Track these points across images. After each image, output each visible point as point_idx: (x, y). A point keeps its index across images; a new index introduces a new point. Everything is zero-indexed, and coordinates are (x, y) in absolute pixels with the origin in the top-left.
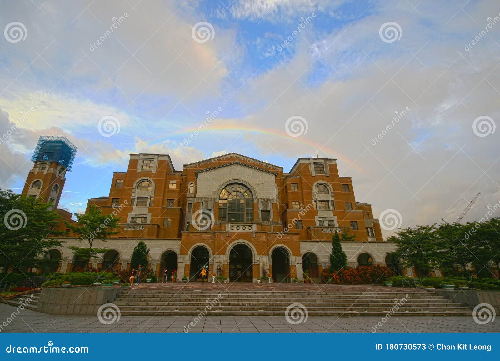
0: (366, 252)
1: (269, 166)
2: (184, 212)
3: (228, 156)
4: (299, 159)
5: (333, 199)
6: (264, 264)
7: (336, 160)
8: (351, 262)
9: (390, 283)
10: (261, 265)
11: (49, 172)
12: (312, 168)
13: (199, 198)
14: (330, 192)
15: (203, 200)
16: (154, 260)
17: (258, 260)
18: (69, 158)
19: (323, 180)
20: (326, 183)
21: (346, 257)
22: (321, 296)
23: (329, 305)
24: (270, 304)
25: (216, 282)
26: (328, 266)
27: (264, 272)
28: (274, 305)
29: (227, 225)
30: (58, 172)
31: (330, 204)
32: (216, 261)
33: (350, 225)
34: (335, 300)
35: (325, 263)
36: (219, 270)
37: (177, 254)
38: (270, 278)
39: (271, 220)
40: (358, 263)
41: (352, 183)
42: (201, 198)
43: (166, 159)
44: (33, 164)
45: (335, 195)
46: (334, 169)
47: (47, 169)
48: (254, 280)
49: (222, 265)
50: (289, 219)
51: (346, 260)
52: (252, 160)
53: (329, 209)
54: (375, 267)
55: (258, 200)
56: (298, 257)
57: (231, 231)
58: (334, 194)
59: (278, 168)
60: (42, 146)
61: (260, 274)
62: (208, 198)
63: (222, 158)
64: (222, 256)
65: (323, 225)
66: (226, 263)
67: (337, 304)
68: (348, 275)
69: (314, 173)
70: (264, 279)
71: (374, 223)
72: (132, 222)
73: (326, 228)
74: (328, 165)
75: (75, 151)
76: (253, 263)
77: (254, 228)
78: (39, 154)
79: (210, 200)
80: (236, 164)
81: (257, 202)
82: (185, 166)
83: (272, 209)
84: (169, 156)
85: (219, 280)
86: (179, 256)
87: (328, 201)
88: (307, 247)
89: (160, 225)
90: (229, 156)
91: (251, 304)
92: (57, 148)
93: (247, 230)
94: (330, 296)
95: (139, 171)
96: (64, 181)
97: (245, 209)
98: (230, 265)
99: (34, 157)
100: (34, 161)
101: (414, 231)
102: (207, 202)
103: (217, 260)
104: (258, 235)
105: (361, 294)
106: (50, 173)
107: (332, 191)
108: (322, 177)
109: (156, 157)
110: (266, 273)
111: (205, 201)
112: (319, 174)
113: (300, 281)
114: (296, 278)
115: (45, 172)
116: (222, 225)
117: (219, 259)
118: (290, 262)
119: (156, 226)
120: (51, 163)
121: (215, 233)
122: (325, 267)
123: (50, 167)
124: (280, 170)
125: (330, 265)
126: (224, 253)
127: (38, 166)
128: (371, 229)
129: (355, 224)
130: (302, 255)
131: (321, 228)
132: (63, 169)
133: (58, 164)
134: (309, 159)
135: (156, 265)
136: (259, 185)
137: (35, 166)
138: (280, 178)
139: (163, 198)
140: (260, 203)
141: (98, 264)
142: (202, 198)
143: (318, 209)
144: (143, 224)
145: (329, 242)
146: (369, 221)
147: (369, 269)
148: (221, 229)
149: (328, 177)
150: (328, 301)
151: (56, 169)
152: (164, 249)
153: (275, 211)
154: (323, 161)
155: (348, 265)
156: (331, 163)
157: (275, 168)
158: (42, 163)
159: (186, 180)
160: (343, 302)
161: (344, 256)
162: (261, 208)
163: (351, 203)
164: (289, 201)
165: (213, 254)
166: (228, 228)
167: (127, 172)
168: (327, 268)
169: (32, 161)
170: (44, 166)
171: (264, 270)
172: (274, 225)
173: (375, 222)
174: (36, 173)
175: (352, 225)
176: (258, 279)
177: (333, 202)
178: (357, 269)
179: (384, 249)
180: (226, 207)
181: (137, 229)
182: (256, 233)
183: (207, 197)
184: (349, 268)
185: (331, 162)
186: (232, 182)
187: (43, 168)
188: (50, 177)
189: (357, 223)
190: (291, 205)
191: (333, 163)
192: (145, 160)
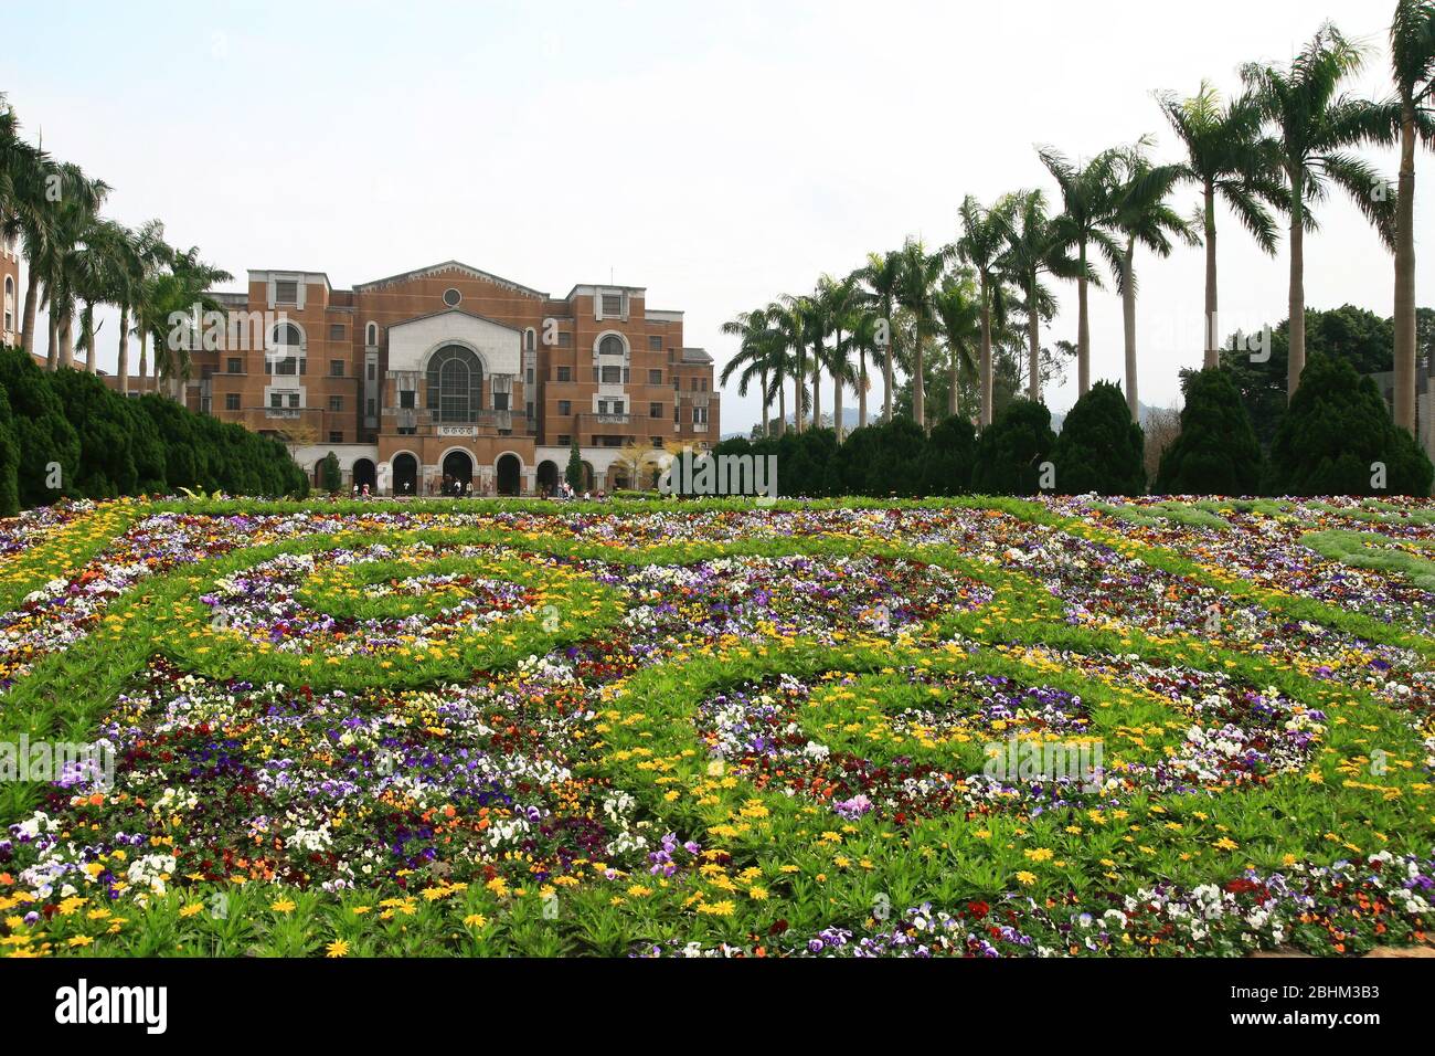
1: (524, 291)
3: (441, 269)
4: (577, 287)
5: (628, 364)
7: (644, 289)
12: (599, 305)
13: (393, 371)
14: (624, 352)
15: (400, 374)
16: (344, 470)
17: (479, 470)
19: (615, 328)
29: (439, 428)
31: (622, 373)
33: (648, 410)
37: (374, 463)
39: (509, 409)
42: (397, 372)
43: (321, 281)
45: (632, 358)
46: (638, 305)
50: (548, 398)
52: (489, 278)
53: (618, 382)
55: (490, 377)
56: (532, 468)
57: (445, 434)
58: (631, 356)
59: (540, 296)
62: (408, 372)
63: (429, 273)
64: (433, 466)
69: (600, 316)
72: (274, 402)
74: (628, 299)
76: (472, 474)
77: (475, 431)
79: (411, 375)
80: (454, 312)
81: (488, 381)
82: (357, 288)
83: (511, 392)
84: (325, 275)
86: (378, 466)
87: (618, 369)
88: (544, 454)
89: (324, 407)
90: (444, 268)
93: (465, 434)
95: (271, 305)
97: (469, 390)
102: (407, 379)
104: (481, 441)
107: (629, 350)
108: (615, 324)
109: (301, 279)
111: (404, 377)
112: (610, 316)
116: (432, 427)
118: (521, 474)
119: (320, 413)
121: (422, 437)
124: (543, 299)
126: (436, 463)
129: (659, 407)
130: (539, 466)
134: (595, 287)
135: (348, 476)
136: (492, 349)
139: (324, 359)
140: (492, 384)
142: (399, 371)
143: (600, 381)
144: (292, 408)
148: (431, 433)
149: (626, 322)
152: (356, 457)
153: (516, 393)
154: (620, 293)
156: (635, 296)
157: (533, 295)
159: (360, 318)
162: (494, 389)
164: (552, 365)
165: (422, 464)
166: (440, 431)
167: (247, 294)
175: (651, 411)
177: (627, 370)
182: (477, 436)
183: (407, 369)
185: (635, 293)
186: (447, 344)
190: (554, 374)
191: (638, 296)
192: (279, 283)
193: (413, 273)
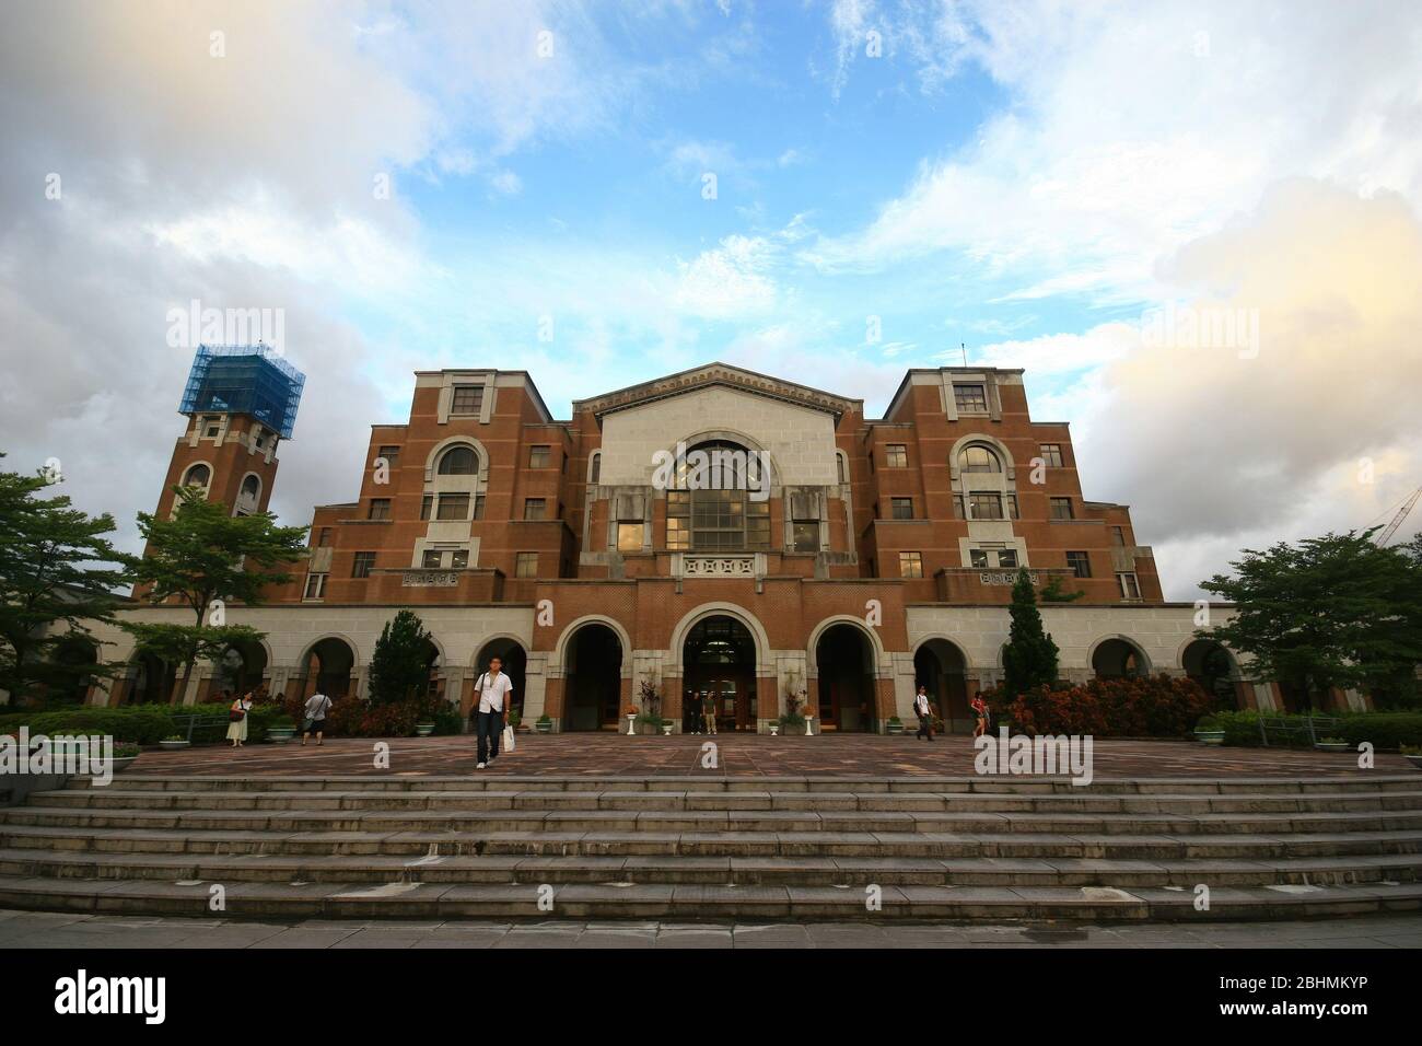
0: (1120, 635)
1: (822, 398)
2: (578, 536)
3: (701, 373)
4: (910, 373)
5: (1013, 487)
6: (791, 677)
7: (1022, 371)
8: (1072, 669)
9: (1216, 736)
10: (782, 680)
11: (228, 440)
12: (949, 398)
13: (605, 487)
14: (1003, 467)
15: (618, 492)
16: (457, 667)
17: (774, 663)
18: (286, 405)
19: (982, 431)
20: (991, 441)
21: (1058, 650)
22: (946, 801)
23: (977, 853)
24: (680, 845)
25: (639, 733)
26: (998, 681)
27: (792, 702)
28: (703, 849)
29: (673, 558)
30: (253, 442)
31: (1005, 501)
32: (642, 669)
33: (1066, 563)
34: (1009, 823)
35: (988, 672)
36: (649, 694)
37: (525, 648)
38: (810, 718)
39: (823, 549)
40: (1094, 672)
41: (1070, 440)
42: (612, 489)
43: (520, 382)
44: (186, 420)
45: (1020, 475)
46: (1015, 398)
47: (221, 433)
48: (761, 725)
49: (658, 681)
50: (882, 547)
51: (1057, 660)
52: (770, 382)
53: (1001, 516)
54: (1153, 682)
55: (784, 490)
56: (901, 655)
57: (688, 575)
58: (1016, 474)
59: (849, 404)
60: (208, 370)
61: (780, 707)
62: (633, 488)
63: (682, 380)
64: (659, 653)
65: (983, 565)
66: (673, 675)
67: (1023, 847)
68: (1065, 707)
69: (953, 415)
70: (792, 721)
71: (1137, 559)
72: (427, 563)
73: (991, 571)
74: (997, 388)
75: (299, 385)
76: (758, 675)
77: (760, 566)
78: (199, 393)
79: (637, 492)
80: (715, 387)
81: (780, 495)
82: (577, 404)
83: (825, 517)
84: (526, 374)
85: (646, 725)
86: (529, 655)
87: (998, 495)
88: (928, 624)
89: (503, 570)
90: (705, 372)
91: (588, 848)
92: (247, 376)
93: (737, 572)
94: (986, 801)
95: (442, 419)
96: (273, 466)
97: (745, 519)
98: (684, 680)
99: (186, 402)
100: (188, 414)
101: (1301, 553)
102: (629, 499)
103: (643, 666)
104: (773, 587)
105: (1134, 790)
106: (231, 444)
107: (1011, 462)
108: (979, 425)
109: (489, 380)
110: (797, 703)
111: (622, 495)
112: (970, 414)
113: (908, 728)
114: (895, 719)
115: (218, 441)
116: (659, 558)
117: (651, 663)
118: (876, 671)
119: (493, 574)
120: (232, 417)
121: (636, 583)
122: (987, 685)
123: (231, 428)
124: (853, 408)
125: (1003, 678)
126: (665, 645)
127: (198, 425)
128: (1130, 577)
129: (1083, 558)
130: (915, 650)
131: (979, 571)
132: (266, 433)
133: (250, 420)
134: (940, 371)
135: (462, 681)
136: (784, 445)
137: (191, 427)
138: (855, 432)
139: (514, 495)
140: (788, 501)
141: (289, 679)
142: (617, 487)
143: (969, 515)
144: (455, 570)
145: (1001, 607)
146: (1123, 553)
147: (1134, 687)
148: (656, 573)
149: (999, 421)
150: (977, 828)
151: (248, 433)
152: (487, 636)
153: (834, 521)
154: (982, 378)
155: (1061, 678)
156: (1007, 383)
157: (838, 402)
158: (207, 419)
159: (581, 446)
160: (1052, 832)
161: (1049, 649)
162: (791, 512)
163: (1069, 499)
164: (881, 496)
165: (633, 648)
166: (677, 566)
167: (408, 423)
168: (995, 685)
169: (183, 413)
170: (213, 424)
171: (790, 695)
172: (833, 563)
173: (1141, 555)
174: (194, 444)
175: (1070, 564)
176: (771, 724)
177: (1014, 496)
178: (1093, 688)
179: (1178, 626)
180: (689, 513)
181: (438, 584)
182: (764, 581)
183: (633, 483)
184: (1067, 686)
185: (1007, 378)
186: (704, 438)
187: (213, 432)
188: (231, 455)
189: (1086, 557)
190: (887, 508)
191: (1012, 381)
192: (458, 388)
193: (660, 380)
